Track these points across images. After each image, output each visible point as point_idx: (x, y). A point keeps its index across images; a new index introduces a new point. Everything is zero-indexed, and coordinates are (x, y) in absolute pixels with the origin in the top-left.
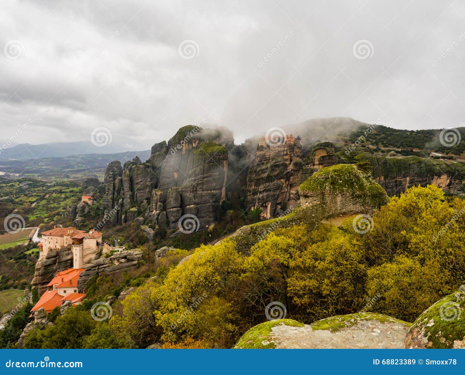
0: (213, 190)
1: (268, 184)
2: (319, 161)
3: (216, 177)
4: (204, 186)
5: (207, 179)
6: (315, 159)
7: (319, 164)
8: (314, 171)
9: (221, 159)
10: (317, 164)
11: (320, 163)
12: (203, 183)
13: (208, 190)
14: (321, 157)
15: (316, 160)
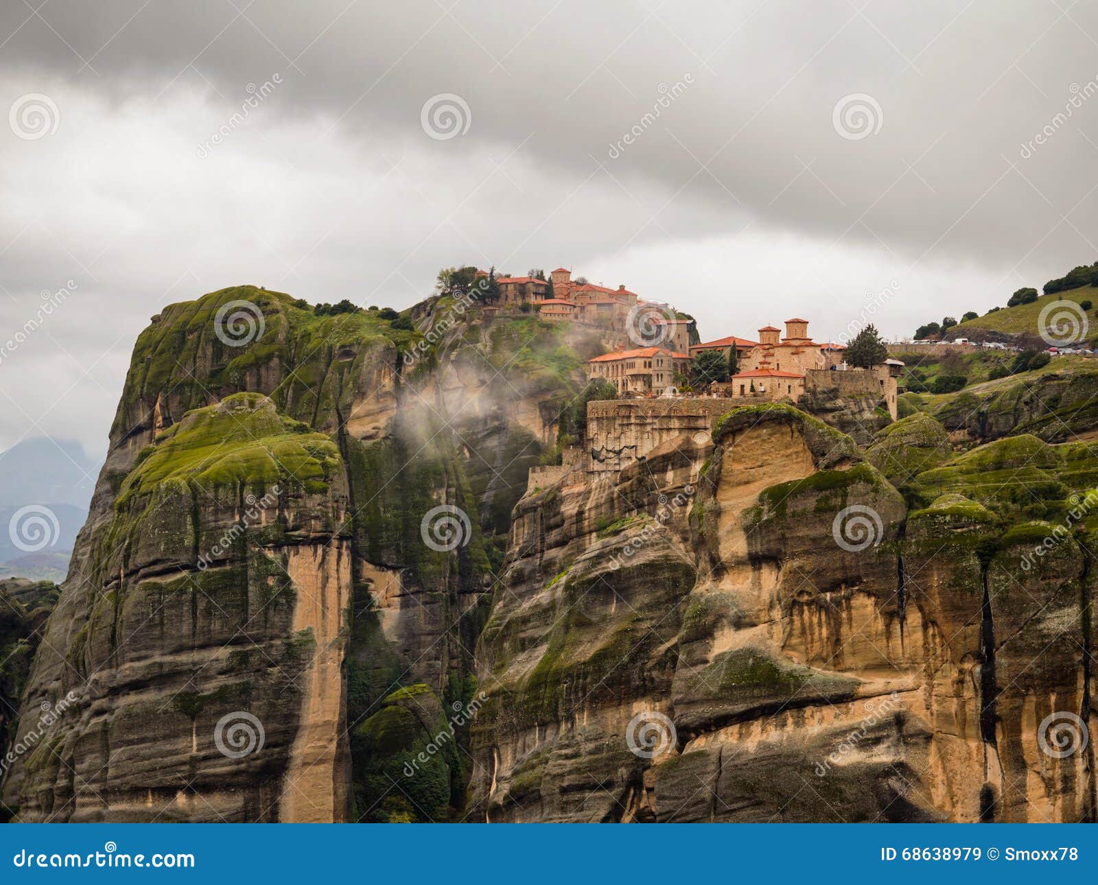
0: (190, 792)
1: (534, 741)
2: (750, 531)
3: (210, 688)
4: (115, 754)
5: (132, 698)
6: (718, 513)
7: (756, 561)
8: (715, 624)
9: (262, 539)
10: (739, 563)
11: (758, 548)
12: (105, 730)
13: (137, 792)
14: (761, 499)
15: (727, 523)
